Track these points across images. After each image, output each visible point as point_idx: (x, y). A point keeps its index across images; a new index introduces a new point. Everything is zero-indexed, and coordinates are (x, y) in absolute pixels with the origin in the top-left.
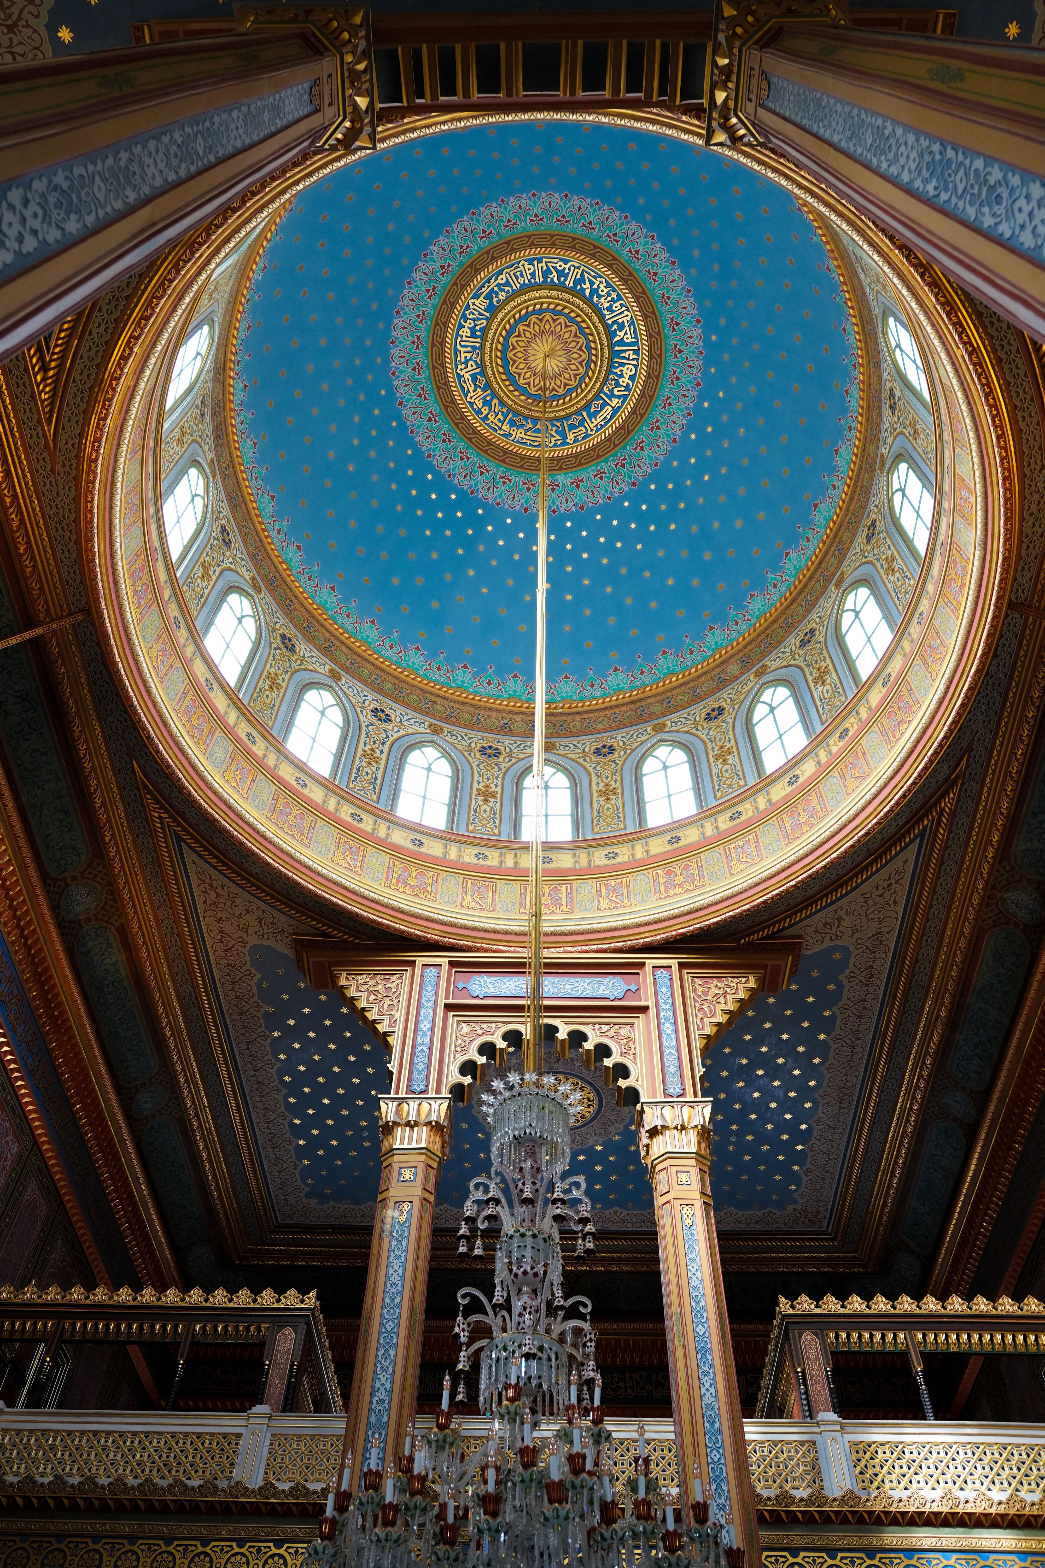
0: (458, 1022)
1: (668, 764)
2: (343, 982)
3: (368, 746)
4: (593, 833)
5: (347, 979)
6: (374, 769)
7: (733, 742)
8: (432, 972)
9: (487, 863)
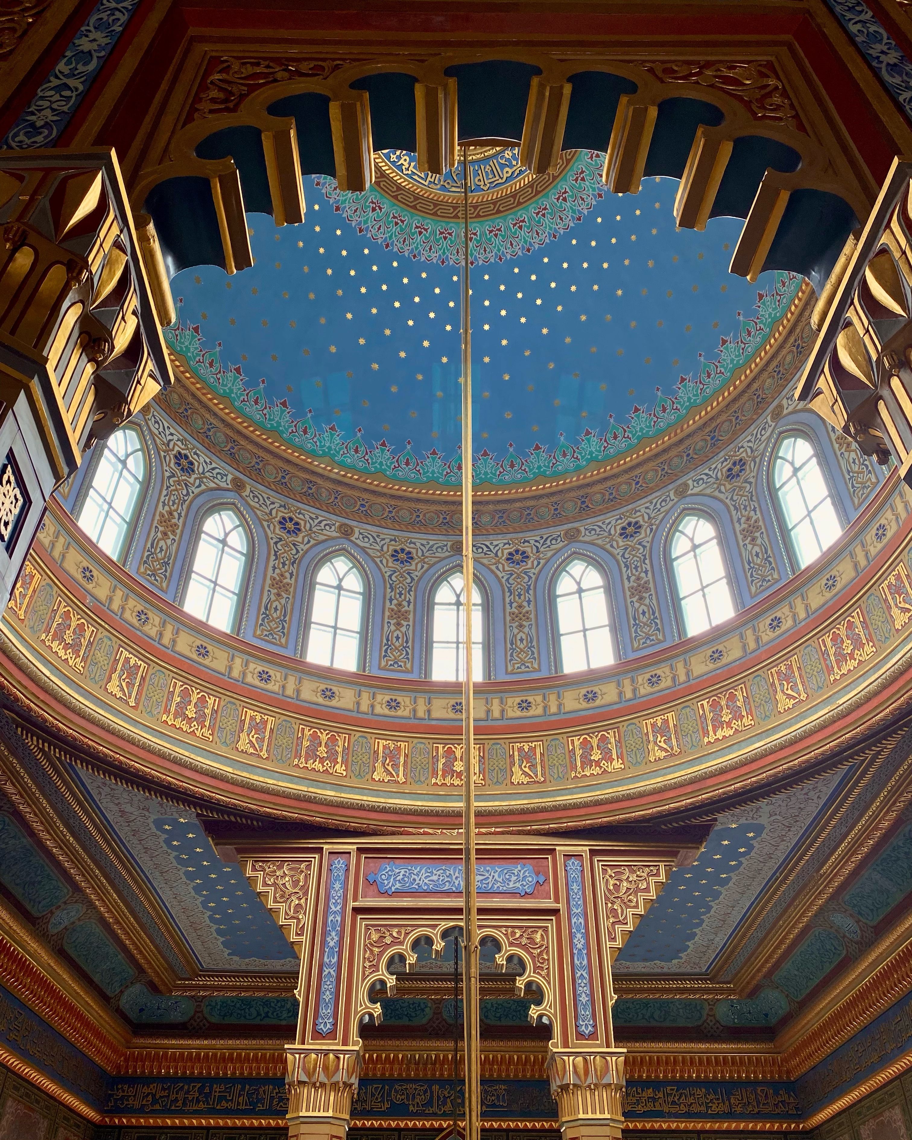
0: (366, 925)
1: (584, 586)
2: (249, 872)
3: (277, 571)
4: (507, 673)
5: (254, 869)
6: (283, 601)
7: (650, 574)
8: (339, 863)
9: (400, 713)
